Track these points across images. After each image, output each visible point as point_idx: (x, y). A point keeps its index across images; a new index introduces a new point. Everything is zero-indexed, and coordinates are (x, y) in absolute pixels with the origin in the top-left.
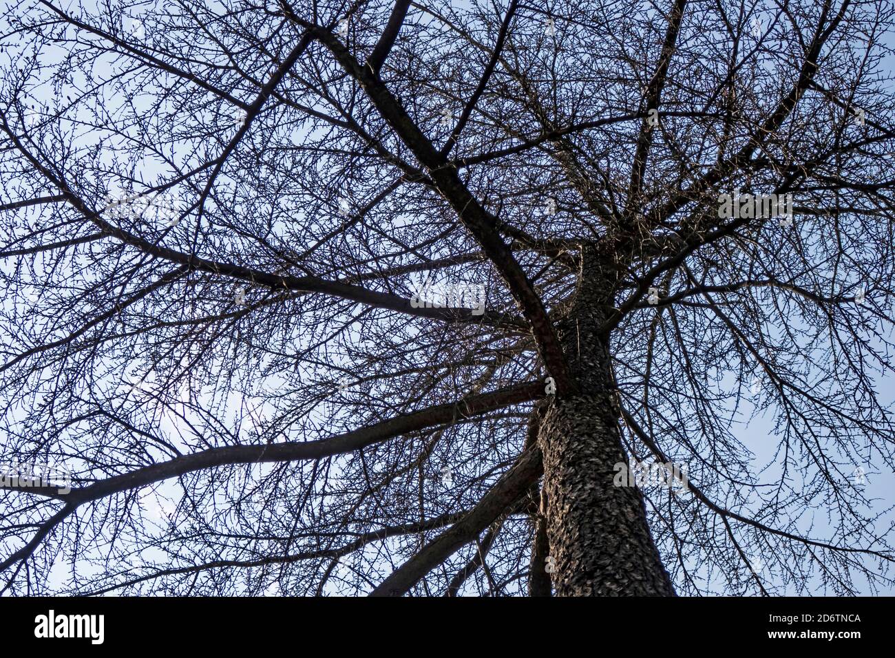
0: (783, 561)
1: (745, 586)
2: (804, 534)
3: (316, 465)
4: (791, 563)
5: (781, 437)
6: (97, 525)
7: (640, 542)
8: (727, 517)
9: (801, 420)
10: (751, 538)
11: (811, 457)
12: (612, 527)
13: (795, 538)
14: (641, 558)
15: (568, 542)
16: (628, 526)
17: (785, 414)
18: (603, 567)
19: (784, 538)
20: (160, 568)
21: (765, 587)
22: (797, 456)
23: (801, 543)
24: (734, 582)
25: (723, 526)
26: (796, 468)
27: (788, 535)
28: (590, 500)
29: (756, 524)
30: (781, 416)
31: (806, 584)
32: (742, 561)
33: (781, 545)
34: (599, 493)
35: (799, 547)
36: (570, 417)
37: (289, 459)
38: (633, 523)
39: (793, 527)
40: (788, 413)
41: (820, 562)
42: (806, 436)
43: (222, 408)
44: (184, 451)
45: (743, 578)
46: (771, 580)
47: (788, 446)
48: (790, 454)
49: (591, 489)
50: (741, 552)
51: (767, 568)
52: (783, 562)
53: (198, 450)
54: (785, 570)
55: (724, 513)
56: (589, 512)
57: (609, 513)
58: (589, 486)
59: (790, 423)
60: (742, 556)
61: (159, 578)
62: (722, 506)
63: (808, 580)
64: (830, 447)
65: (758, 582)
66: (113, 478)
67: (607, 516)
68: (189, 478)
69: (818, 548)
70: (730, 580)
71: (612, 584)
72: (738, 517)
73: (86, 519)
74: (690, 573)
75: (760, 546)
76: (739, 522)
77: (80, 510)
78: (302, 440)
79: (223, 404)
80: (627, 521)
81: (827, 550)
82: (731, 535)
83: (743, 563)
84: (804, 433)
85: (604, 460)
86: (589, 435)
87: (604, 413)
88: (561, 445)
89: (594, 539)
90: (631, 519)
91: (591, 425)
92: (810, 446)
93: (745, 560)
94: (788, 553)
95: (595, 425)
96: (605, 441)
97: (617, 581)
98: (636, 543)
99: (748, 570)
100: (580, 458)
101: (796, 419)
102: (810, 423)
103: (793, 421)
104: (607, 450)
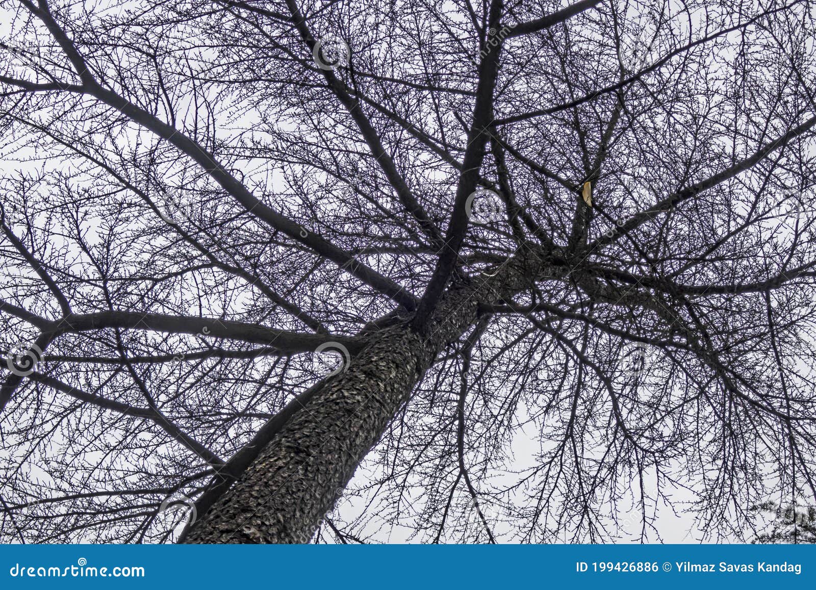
0: (466, 535)
1: (430, 525)
2: (495, 534)
3: (243, 213)
5: (538, 464)
6: (87, 115)
7: (347, 461)
8: (463, 476)
9: (558, 468)
10: (463, 502)
11: (540, 494)
12: (342, 436)
13: (488, 530)
14: (336, 471)
15: (310, 418)
16: (351, 444)
17: (553, 454)
18: (309, 455)
20: (108, 162)
22: (533, 485)
23: (488, 537)
24: (426, 516)
25: (455, 478)
26: (525, 490)
28: (348, 407)
30: (550, 453)
32: (444, 509)
34: (358, 409)
36: (401, 342)
37: (232, 193)
38: (356, 445)
40: (556, 456)
42: (550, 480)
43: (240, 112)
44: (179, 127)
45: (434, 520)
46: (447, 538)
47: (535, 473)
48: (530, 479)
49: (358, 401)
50: (448, 503)
51: (452, 529)
53: (187, 134)
55: (464, 472)
56: (341, 413)
57: (350, 426)
58: (359, 398)
59: (550, 462)
60: (447, 507)
61: (101, 168)
62: (467, 467)
64: (557, 501)
65: (440, 531)
66: (124, 99)
67: (347, 426)
68: (166, 144)
70: (425, 513)
71: (302, 469)
72: (468, 482)
73: (84, 105)
74: (406, 484)
76: (466, 486)
77: (87, 97)
78: (250, 191)
79: (244, 110)
80: (354, 441)
82: (453, 488)
83: (443, 511)
84: (552, 477)
85: (386, 391)
86: (397, 367)
87: (424, 360)
88: (377, 355)
89: (324, 432)
90: (358, 442)
91: (406, 361)
92: (546, 487)
93: (446, 511)
94: (474, 534)
95: (408, 363)
96: (402, 379)
97: (306, 470)
98: (344, 459)
99: (442, 518)
100: (375, 376)
101: (556, 464)
102: (562, 475)
103: (553, 463)
104: (396, 386)
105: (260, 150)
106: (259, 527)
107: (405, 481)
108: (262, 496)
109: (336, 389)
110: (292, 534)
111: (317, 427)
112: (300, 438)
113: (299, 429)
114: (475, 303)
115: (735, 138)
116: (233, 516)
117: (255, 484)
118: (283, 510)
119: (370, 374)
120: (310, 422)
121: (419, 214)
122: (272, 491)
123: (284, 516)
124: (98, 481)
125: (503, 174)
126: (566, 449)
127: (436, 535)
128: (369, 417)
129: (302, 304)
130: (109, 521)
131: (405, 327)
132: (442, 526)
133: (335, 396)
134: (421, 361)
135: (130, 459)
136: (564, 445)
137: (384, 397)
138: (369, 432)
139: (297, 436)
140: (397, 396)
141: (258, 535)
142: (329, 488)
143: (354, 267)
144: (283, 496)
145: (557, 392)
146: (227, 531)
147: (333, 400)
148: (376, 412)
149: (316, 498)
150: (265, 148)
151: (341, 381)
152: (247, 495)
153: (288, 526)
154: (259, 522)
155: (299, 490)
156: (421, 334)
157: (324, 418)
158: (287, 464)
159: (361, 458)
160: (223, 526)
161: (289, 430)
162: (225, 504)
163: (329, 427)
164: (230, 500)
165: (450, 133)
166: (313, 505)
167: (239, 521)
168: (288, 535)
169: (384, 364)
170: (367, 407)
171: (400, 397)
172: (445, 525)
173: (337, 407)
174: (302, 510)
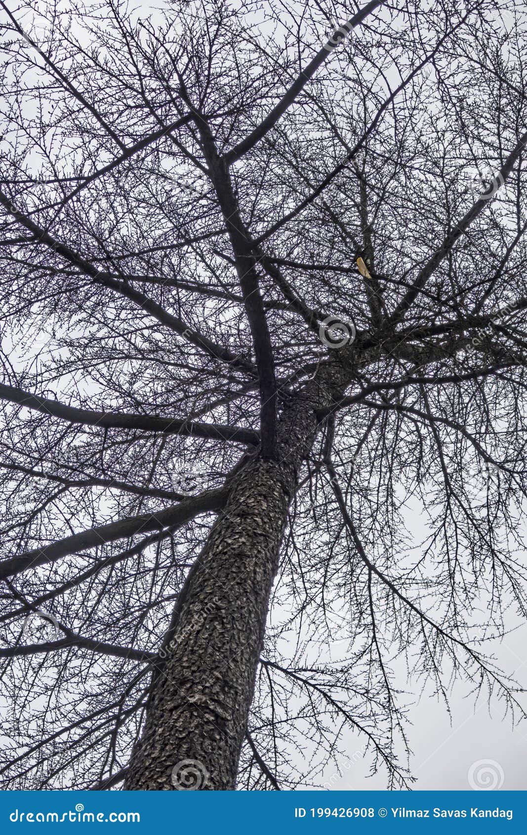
0: (399, 622)
2: (423, 610)
4: (404, 627)
5: (433, 531)
7: (256, 599)
8: (372, 572)
9: (453, 526)
10: (383, 595)
11: (446, 557)
12: (241, 579)
13: (416, 610)
14: (250, 612)
15: (207, 576)
16: (253, 583)
17: (444, 517)
19: (408, 606)
21: (377, 635)
22: (437, 552)
23: (419, 616)
25: (367, 577)
26: (433, 560)
27: (411, 606)
28: (236, 552)
29: (392, 587)
30: (440, 516)
31: (407, 648)
32: (369, 608)
33: (403, 610)
34: (246, 550)
35: (415, 618)
36: (260, 474)
37: (52, 413)
38: (258, 582)
39: (418, 601)
40: (447, 517)
41: (425, 636)
42: (450, 540)
45: (364, 622)
46: (383, 632)
47: (435, 539)
48: (433, 547)
49: (244, 543)
50: (371, 602)
51: (384, 623)
52: (399, 624)
54: (397, 630)
55: (372, 568)
56: (232, 560)
57: (245, 568)
58: (243, 540)
59: (444, 525)
60: (371, 605)
62: (372, 563)
63: (410, 645)
64: (464, 555)
65: (374, 629)
67: (243, 569)
69: (429, 625)
71: (219, 624)
72: (380, 575)
74: (325, 601)
75: (387, 604)
76: (380, 579)
78: (67, 404)
80: (255, 579)
81: (435, 630)
82: (369, 587)
83: (369, 611)
84: (451, 537)
85: (265, 523)
86: (265, 497)
87: (287, 481)
88: (242, 495)
89: (224, 584)
90: (259, 578)
91: (271, 489)
92: (450, 548)
93: (372, 610)
94: (405, 619)
95: (274, 490)
96: (274, 506)
97: (223, 623)
98: (252, 599)
99: (370, 618)
100: (249, 514)
101: (450, 524)
102: (459, 531)
103: (447, 524)
104: (271, 515)
105: (64, 367)
106: (203, 692)
107: (323, 599)
108: (193, 664)
109: (219, 541)
110: (235, 685)
111: (216, 582)
112: (205, 598)
113: (201, 591)
114: (311, 412)
115: (476, 165)
116: (175, 692)
117: (183, 656)
118: (217, 667)
119: (243, 515)
120: (209, 580)
121: (226, 356)
122: (200, 656)
123: (221, 672)
124: (52, 723)
125: (286, 289)
126: (452, 507)
127: (371, 635)
128: (259, 552)
129: (161, 485)
130: (80, 754)
131: (258, 460)
132: (373, 624)
133: (220, 548)
134: (285, 483)
135: (71, 690)
136: (449, 504)
137: (265, 529)
138: (265, 566)
139: (202, 597)
140: (277, 523)
141: (204, 699)
142: (250, 629)
143: (189, 428)
144: (212, 655)
145: (421, 458)
146: (176, 708)
147: (220, 552)
148: (263, 545)
149: (243, 645)
150: (68, 362)
151: (220, 532)
152: (180, 668)
153: (227, 679)
154: (200, 687)
155: (224, 644)
156: (274, 460)
157: (219, 571)
158: (203, 625)
159: (268, 592)
160: (170, 705)
161: (193, 596)
162: (163, 686)
163: (227, 577)
164: (166, 680)
165: (223, 274)
166: (242, 651)
167: (182, 694)
168: (231, 687)
169: (253, 500)
170: (253, 545)
171: (280, 522)
172: (376, 622)
173: (227, 556)
174: (235, 660)
